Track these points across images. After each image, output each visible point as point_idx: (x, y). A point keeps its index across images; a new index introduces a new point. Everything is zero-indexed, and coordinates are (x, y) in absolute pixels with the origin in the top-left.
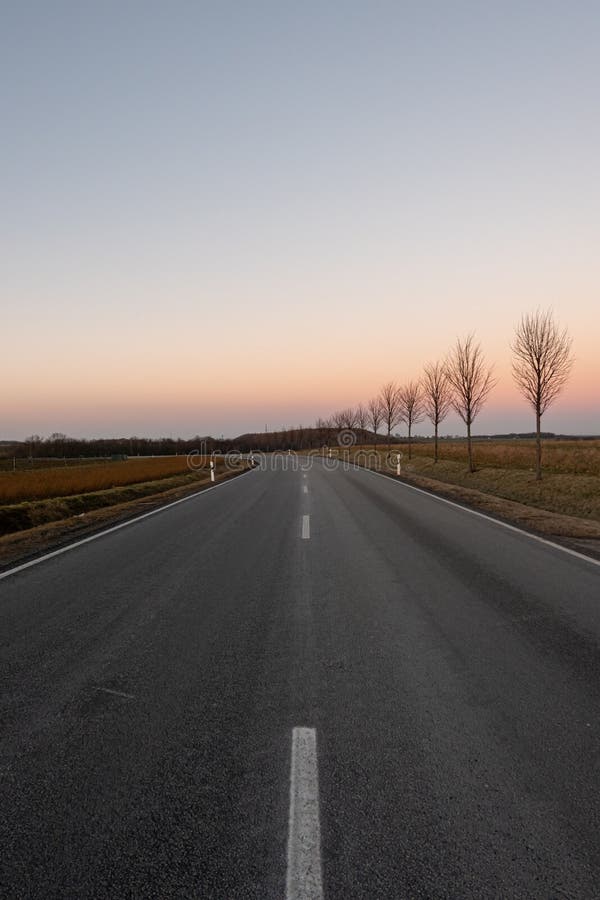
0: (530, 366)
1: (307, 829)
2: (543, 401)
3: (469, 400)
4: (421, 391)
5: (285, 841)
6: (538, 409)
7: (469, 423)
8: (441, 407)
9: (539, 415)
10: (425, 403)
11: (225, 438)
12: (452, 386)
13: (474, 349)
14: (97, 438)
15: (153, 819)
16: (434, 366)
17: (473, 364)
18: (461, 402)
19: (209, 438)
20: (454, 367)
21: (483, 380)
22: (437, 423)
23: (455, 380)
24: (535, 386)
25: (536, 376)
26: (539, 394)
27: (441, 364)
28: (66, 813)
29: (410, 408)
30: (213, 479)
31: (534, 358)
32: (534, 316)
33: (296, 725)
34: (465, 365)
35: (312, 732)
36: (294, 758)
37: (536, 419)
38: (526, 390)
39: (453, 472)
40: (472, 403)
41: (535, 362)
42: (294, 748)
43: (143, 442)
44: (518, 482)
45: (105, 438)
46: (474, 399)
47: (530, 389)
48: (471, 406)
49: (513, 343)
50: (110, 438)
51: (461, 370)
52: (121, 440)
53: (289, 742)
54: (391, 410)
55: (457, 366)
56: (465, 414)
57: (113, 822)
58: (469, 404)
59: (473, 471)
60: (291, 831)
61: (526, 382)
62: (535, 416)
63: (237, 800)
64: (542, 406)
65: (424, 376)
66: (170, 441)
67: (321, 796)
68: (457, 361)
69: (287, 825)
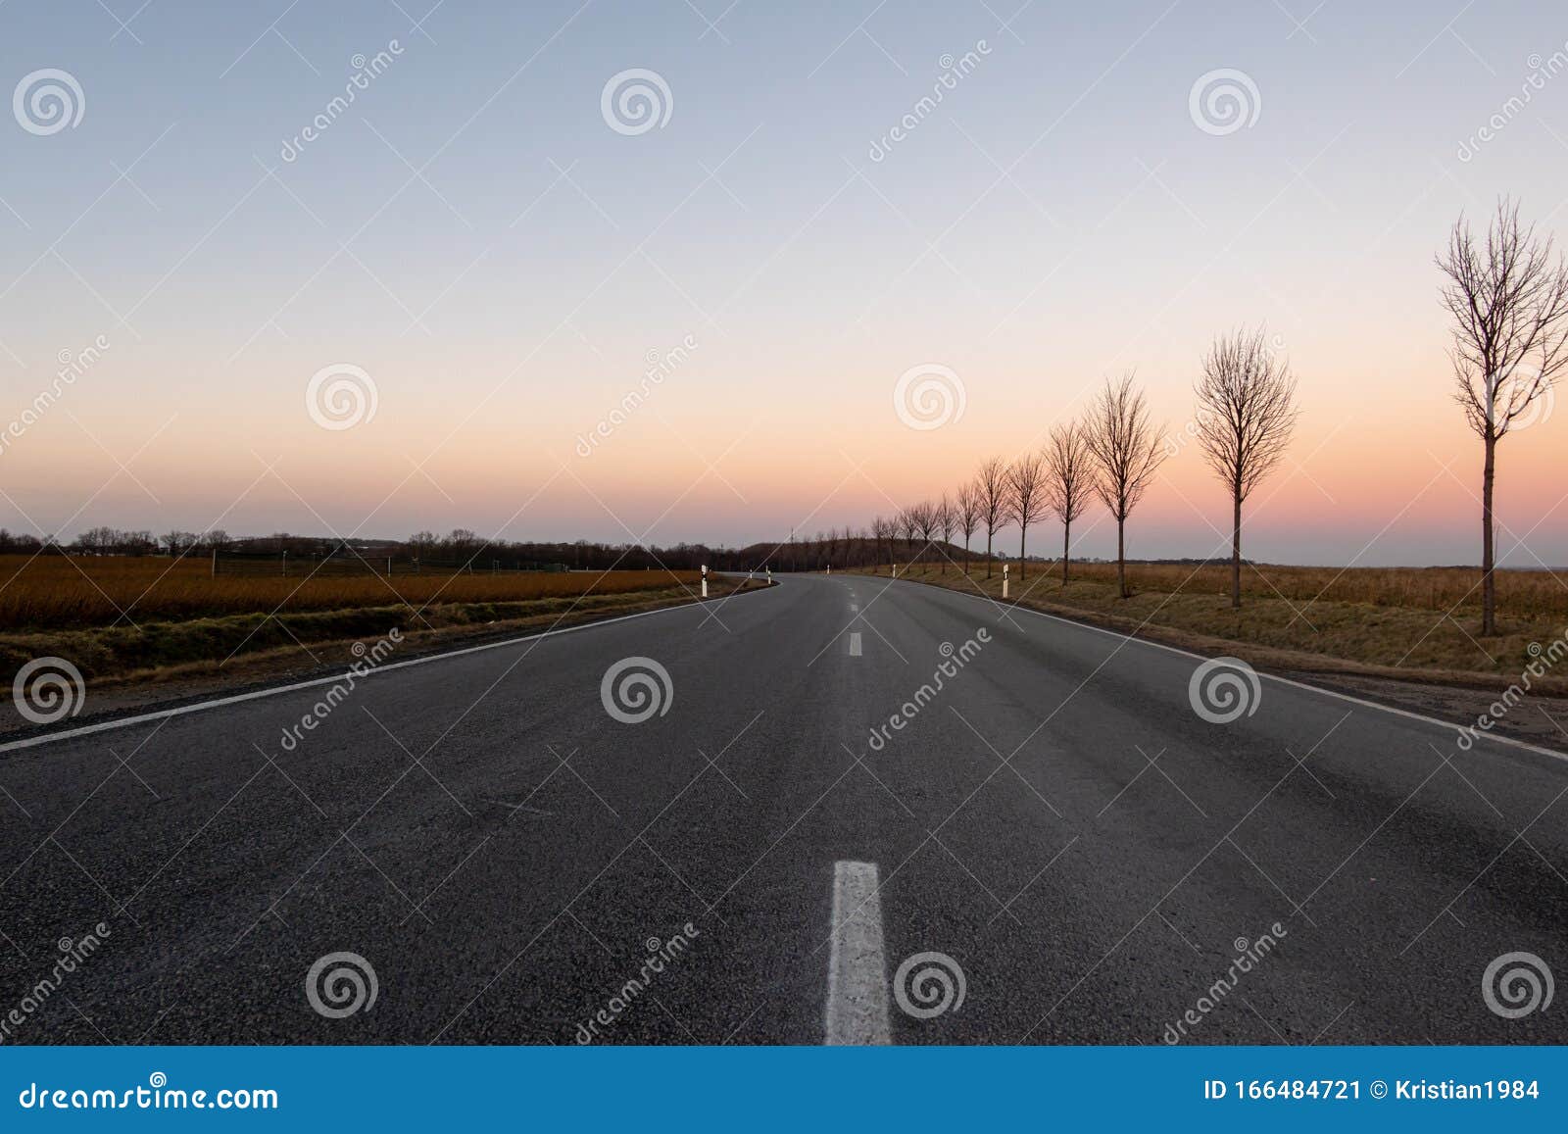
0: (1224, 421)
1: (863, 989)
2: (1245, 478)
3: (1123, 481)
4: (1045, 469)
5: (822, 1001)
6: (1237, 491)
7: (1121, 517)
8: (1076, 496)
9: (1239, 501)
10: (1049, 491)
11: (726, 548)
12: (1096, 459)
13: (1134, 397)
14: (524, 541)
15: (574, 962)
16: (1067, 429)
17: (1131, 424)
18: (1109, 484)
19: (701, 547)
20: (1098, 428)
21: (1146, 450)
22: (1069, 520)
23: (1101, 449)
24: (1233, 453)
25: (1234, 437)
26: (1239, 466)
27: (1080, 423)
28: (414, 947)
29: (1026, 497)
30: (705, 594)
31: (1233, 407)
32: (1235, 339)
33: (840, 858)
34: (1119, 425)
35: (872, 869)
36: (837, 898)
37: (1233, 508)
38: (1218, 460)
39: (1094, 597)
40: (1127, 485)
41: (1235, 415)
42: (837, 885)
43: (596, 549)
44: (1202, 610)
45: (536, 542)
46: (1131, 479)
47: (1224, 458)
48: (1125, 491)
49: (1199, 383)
50: (544, 541)
51: (1111, 433)
52: (560, 545)
53: (829, 879)
54: (994, 502)
55: (1104, 426)
56: (1116, 503)
57: (497, 962)
58: (1122, 488)
59: (1126, 596)
60: (833, 989)
61: (1219, 448)
62: (1233, 502)
63: (731, 945)
64: (1243, 487)
65: (1050, 446)
66: (638, 550)
67: (888, 946)
68: (1104, 417)
69: (826, 982)
